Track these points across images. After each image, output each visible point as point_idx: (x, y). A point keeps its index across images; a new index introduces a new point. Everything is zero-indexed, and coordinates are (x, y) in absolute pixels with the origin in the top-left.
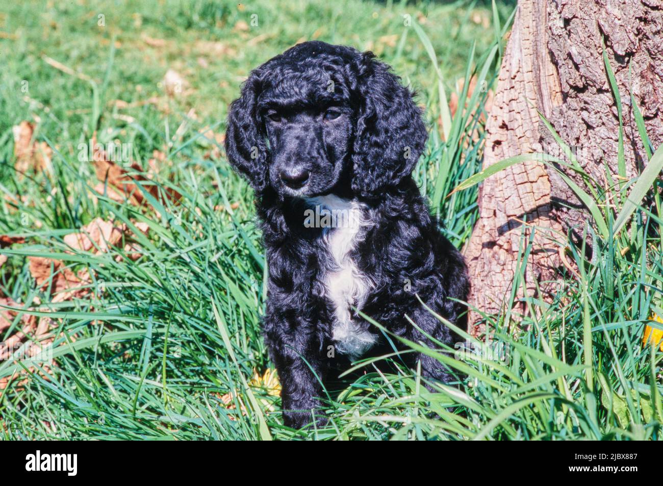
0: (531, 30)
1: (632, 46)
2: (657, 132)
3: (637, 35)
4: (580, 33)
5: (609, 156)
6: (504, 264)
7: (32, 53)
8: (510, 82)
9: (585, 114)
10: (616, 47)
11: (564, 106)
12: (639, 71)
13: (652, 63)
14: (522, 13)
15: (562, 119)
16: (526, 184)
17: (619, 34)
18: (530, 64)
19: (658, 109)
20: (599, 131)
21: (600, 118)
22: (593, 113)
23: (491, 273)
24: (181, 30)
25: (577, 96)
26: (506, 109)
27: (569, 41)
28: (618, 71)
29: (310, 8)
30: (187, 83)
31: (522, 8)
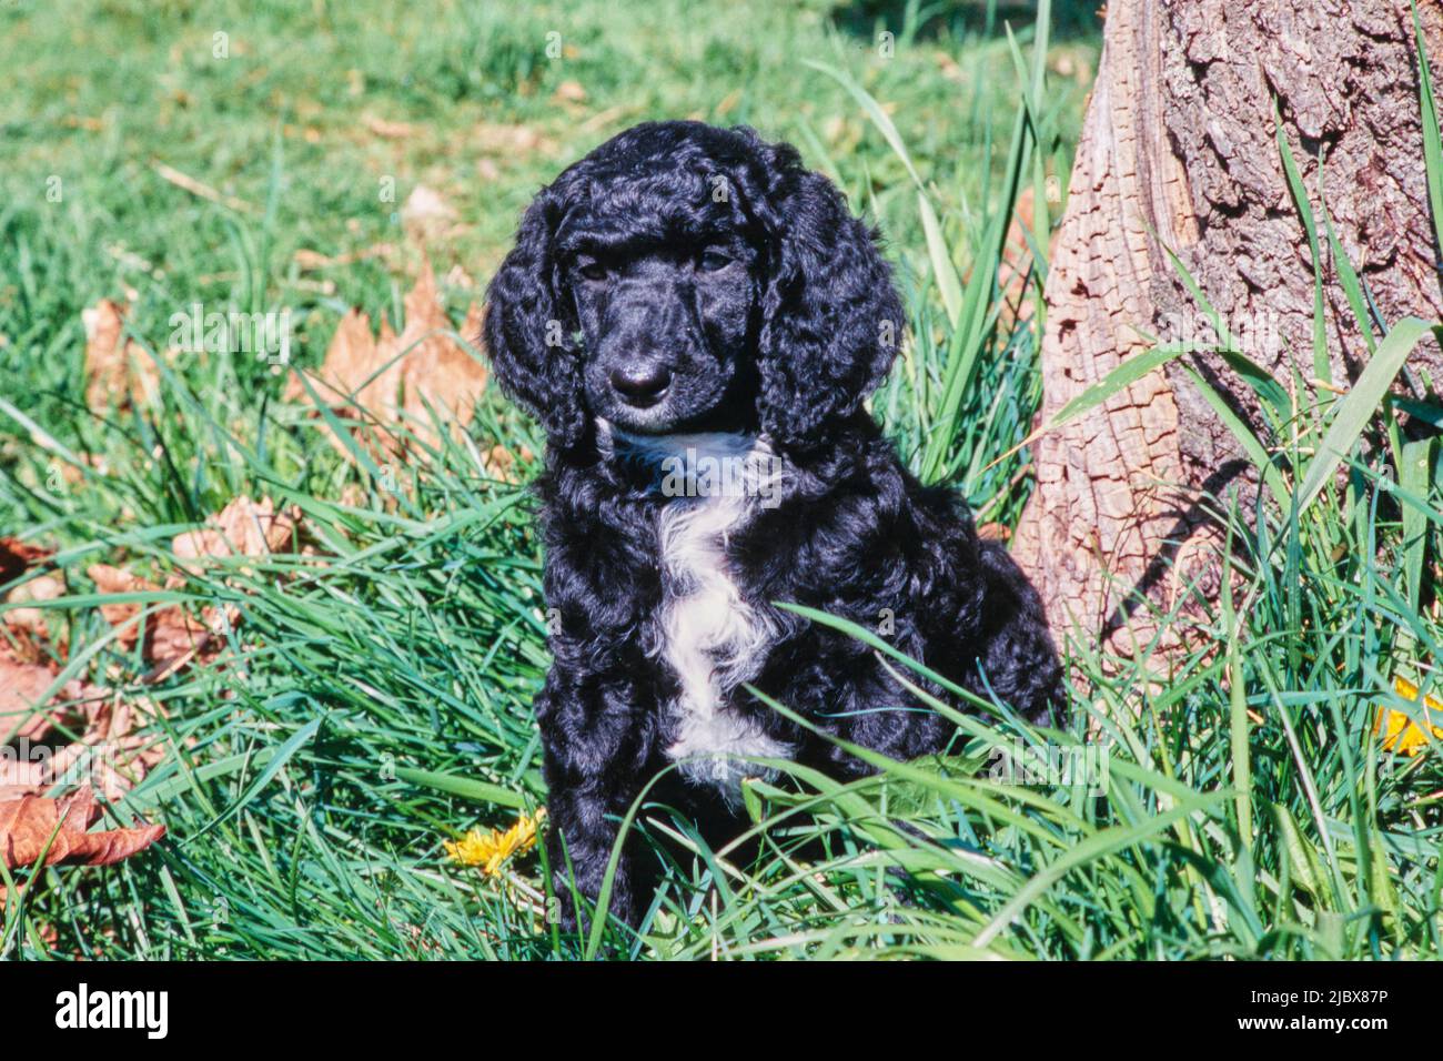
0: (1132, 89)
1: (1337, 119)
2: (1395, 297)
3: (1345, 95)
4: (1228, 93)
5: (1296, 350)
6: (1086, 580)
7: (134, 157)
8: (1092, 197)
9: (1243, 262)
10: (1302, 119)
11: (1201, 246)
12: (1352, 169)
13: (1380, 153)
14: (1112, 54)
15: (1198, 273)
16: (1128, 411)
17: (1308, 94)
18: (1130, 159)
19: (1396, 249)
20: (1274, 297)
21: (1276, 269)
22: (1260, 259)
23: (1060, 599)
24: (444, 103)
25: (1226, 225)
26: (1085, 253)
27: (1205, 109)
28: (1309, 170)
29: (715, 50)
30: (452, 213)
31: (1112, 42)
